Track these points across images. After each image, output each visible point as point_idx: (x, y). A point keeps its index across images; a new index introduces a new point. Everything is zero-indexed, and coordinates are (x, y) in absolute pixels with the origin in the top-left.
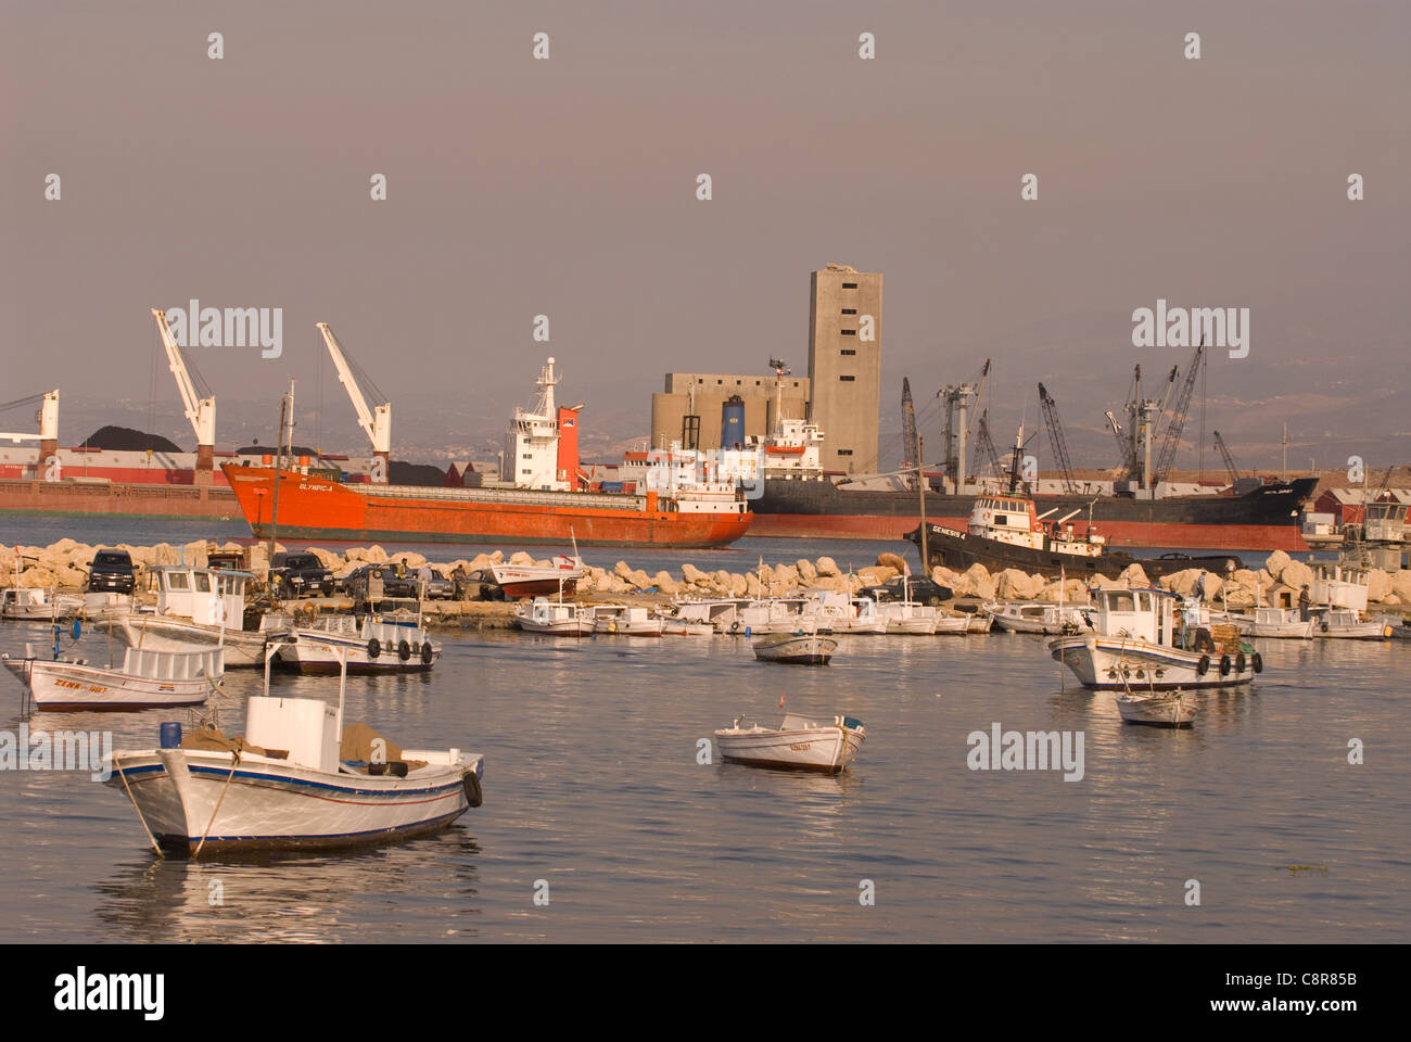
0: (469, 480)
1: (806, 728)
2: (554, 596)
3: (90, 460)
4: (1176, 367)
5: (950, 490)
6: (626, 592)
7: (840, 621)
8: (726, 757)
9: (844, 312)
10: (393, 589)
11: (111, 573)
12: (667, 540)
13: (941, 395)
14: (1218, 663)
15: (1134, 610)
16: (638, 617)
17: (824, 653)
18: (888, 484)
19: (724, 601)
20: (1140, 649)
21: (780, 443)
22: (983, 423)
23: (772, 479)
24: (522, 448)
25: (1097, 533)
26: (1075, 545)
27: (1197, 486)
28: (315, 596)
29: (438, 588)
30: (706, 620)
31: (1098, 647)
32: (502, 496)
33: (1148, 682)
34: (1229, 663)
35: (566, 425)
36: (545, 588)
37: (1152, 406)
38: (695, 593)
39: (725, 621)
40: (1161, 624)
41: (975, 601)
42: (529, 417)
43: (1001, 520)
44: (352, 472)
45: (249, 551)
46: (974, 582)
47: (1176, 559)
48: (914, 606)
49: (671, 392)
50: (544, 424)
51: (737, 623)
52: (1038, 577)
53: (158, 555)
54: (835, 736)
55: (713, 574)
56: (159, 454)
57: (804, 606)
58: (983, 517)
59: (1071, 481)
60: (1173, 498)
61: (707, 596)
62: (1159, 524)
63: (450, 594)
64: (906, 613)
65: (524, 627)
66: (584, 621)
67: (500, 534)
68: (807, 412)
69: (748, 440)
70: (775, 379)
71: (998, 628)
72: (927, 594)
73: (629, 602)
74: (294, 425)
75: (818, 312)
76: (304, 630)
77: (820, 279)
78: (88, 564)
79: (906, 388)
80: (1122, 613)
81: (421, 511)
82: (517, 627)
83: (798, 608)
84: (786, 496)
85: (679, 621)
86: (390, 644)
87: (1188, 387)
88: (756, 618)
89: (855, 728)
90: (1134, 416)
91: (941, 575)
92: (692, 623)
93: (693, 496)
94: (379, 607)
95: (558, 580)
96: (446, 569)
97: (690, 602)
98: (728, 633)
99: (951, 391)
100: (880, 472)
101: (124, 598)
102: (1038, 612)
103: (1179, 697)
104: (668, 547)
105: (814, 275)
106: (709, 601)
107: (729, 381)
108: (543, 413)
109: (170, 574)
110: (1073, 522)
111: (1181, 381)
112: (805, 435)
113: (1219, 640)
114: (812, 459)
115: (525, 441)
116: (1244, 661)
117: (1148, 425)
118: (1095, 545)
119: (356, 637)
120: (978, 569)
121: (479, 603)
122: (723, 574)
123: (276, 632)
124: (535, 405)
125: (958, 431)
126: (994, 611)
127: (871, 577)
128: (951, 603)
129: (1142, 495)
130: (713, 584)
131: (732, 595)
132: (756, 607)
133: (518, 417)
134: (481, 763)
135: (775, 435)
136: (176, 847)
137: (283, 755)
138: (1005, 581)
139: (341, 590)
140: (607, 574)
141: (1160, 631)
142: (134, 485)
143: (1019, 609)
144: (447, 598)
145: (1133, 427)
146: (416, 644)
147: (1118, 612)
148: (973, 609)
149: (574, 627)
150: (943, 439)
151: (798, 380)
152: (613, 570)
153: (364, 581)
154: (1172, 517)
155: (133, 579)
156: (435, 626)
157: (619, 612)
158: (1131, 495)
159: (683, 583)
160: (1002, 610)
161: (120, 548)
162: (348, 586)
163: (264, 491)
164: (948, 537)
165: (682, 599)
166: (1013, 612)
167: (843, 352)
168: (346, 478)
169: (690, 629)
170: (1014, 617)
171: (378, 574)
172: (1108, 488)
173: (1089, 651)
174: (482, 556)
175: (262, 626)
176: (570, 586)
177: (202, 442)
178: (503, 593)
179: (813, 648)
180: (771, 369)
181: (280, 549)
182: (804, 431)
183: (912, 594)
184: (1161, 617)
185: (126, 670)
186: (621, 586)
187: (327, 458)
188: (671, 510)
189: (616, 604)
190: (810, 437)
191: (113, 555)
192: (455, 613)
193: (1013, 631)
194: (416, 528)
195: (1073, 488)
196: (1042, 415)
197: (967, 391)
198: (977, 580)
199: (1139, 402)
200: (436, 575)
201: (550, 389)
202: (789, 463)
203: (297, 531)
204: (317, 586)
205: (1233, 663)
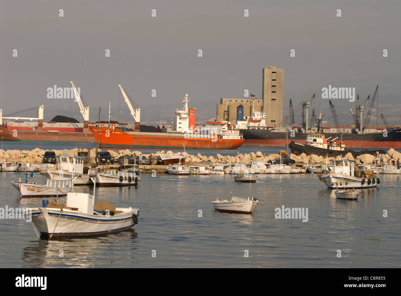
0: (163, 130)
1: (242, 201)
2: (178, 163)
3: (53, 125)
4: (369, 95)
5: (304, 132)
6: (200, 162)
7: (261, 170)
8: (216, 209)
9: (272, 80)
10: (131, 162)
11: (50, 158)
12: (219, 147)
13: (301, 104)
14: (367, 181)
15: (343, 166)
16: (202, 169)
17: (254, 179)
18: (286, 130)
19: (228, 164)
20: (345, 177)
21: (254, 119)
22: (313, 112)
23: (252, 129)
24: (178, 121)
25: (343, 144)
26: (337, 147)
27: (376, 130)
28: (109, 164)
29: (144, 161)
30: (222, 170)
31: (333, 177)
32: (171, 135)
33: (343, 187)
34: (370, 181)
35: (191, 114)
36: (176, 161)
37: (362, 107)
38: (220, 162)
39: (228, 170)
40: (351, 170)
41: (302, 164)
42: (180, 112)
43: (315, 140)
44: (129, 128)
45: (89, 151)
46: (302, 158)
47: (366, 151)
48: (283, 165)
49: (222, 104)
50: (185, 114)
51: (231, 171)
52: (321, 157)
53: (63, 152)
54: (251, 203)
55: (226, 157)
56: (73, 123)
57: (251, 166)
58: (310, 139)
59: (339, 129)
60: (368, 134)
61: (224, 163)
62: (365, 141)
63: (148, 163)
64: (281, 167)
65: (169, 173)
66: (187, 171)
67: (171, 146)
68: (262, 109)
69: (244, 118)
70: (252, 100)
71: (308, 172)
72: (288, 162)
73: (200, 165)
74: (111, 115)
75: (265, 80)
76: (101, 174)
77: (265, 71)
78: (43, 155)
79: (291, 102)
80: (339, 167)
81: (147, 139)
82: (167, 173)
83: (249, 166)
84: (256, 134)
85: (214, 170)
86: (126, 178)
87: (373, 101)
88: (236, 170)
89: (256, 201)
90: (357, 110)
91: (292, 156)
92: (218, 171)
93: (227, 134)
94: (127, 167)
95: (179, 159)
96: (147, 156)
97: (218, 165)
98: (229, 174)
99: (304, 103)
100: (283, 127)
101: (53, 165)
102: (320, 167)
103: (354, 191)
104: (220, 149)
105: (264, 69)
106: (224, 164)
107: (239, 101)
108: (184, 110)
109: (62, 158)
110: (336, 141)
111: (371, 99)
112: (261, 116)
113: (368, 174)
114: (263, 123)
115: (179, 119)
116: (375, 180)
117: (361, 112)
118: (342, 147)
119: (116, 176)
120: (304, 154)
121: (156, 166)
122: (229, 157)
123: (93, 174)
124: (182, 108)
125: (306, 115)
126: (307, 167)
127: (272, 157)
128: (295, 164)
129: (360, 133)
130: (226, 160)
131: (230, 162)
132: (237, 166)
133: (177, 112)
134: (138, 211)
135: (252, 116)
136: (45, 236)
137: (77, 209)
138: (311, 158)
139: (116, 162)
140: (195, 157)
141: (351, 172)
142: (66, 132)
143: (314, 166)
144: (147, 164)
145: (357, 114)
146: (133, 178)
147: (338, 167)
148: (301, 166)
149: (184, 172)
150: (301, 117)
151: (259, 100)
152: (197, 156)
153: (123, 159)
154: (368, 139)
155: (56, 160)
156: (143, 172)
157: (197, 168)
158: (356, 133)
159: (217, 159)
160: (310, 167)
161: (53, 151)
162: (118, 161)
163: (102, 134)
164: (299, 145)
165: (216, 164)
166: (313, 167)
167: (272, 92)
168: (127, 130)
169: (217, 173)
170: (313, 168)
171: (126, 157)
172: (350, 131)
173: (330, 178)
174: (158, 152)
175: (89, 173)
176: (183, 161)
177: (85, 120)
178: (164, 163)
179: (251, 178)
180: (251, 97)
181: (99, 150)
182: (261, 115)
183: (283, 162)
184: (351, 168)
185: (47, 185)
186: (199, 160)
187: (122, 124)
188: (221, 138)
189: (196, 166)
190: (262, 117)
191: (50, 153)
192: (149, 168)
193: (313, 172)
194: (146, 144)
195: (340, 131)
196: (330, 110)
197: (308, 103)
198: (303, 158)
199: (359, 105)
200: (144, 158)
201: (187, 103)
202: (256, 124)
203: (111, 145)
204: (109, 161)
205: (371, 181)
